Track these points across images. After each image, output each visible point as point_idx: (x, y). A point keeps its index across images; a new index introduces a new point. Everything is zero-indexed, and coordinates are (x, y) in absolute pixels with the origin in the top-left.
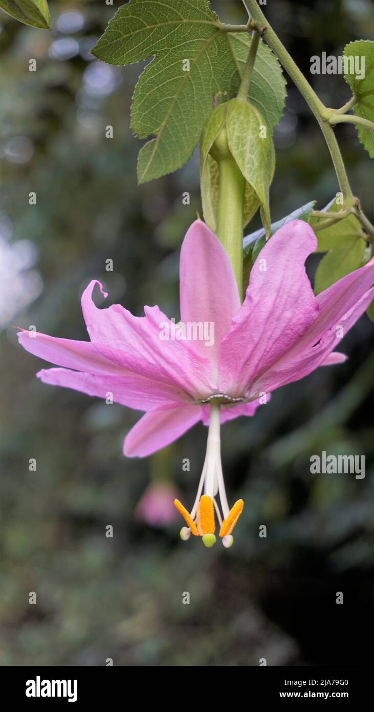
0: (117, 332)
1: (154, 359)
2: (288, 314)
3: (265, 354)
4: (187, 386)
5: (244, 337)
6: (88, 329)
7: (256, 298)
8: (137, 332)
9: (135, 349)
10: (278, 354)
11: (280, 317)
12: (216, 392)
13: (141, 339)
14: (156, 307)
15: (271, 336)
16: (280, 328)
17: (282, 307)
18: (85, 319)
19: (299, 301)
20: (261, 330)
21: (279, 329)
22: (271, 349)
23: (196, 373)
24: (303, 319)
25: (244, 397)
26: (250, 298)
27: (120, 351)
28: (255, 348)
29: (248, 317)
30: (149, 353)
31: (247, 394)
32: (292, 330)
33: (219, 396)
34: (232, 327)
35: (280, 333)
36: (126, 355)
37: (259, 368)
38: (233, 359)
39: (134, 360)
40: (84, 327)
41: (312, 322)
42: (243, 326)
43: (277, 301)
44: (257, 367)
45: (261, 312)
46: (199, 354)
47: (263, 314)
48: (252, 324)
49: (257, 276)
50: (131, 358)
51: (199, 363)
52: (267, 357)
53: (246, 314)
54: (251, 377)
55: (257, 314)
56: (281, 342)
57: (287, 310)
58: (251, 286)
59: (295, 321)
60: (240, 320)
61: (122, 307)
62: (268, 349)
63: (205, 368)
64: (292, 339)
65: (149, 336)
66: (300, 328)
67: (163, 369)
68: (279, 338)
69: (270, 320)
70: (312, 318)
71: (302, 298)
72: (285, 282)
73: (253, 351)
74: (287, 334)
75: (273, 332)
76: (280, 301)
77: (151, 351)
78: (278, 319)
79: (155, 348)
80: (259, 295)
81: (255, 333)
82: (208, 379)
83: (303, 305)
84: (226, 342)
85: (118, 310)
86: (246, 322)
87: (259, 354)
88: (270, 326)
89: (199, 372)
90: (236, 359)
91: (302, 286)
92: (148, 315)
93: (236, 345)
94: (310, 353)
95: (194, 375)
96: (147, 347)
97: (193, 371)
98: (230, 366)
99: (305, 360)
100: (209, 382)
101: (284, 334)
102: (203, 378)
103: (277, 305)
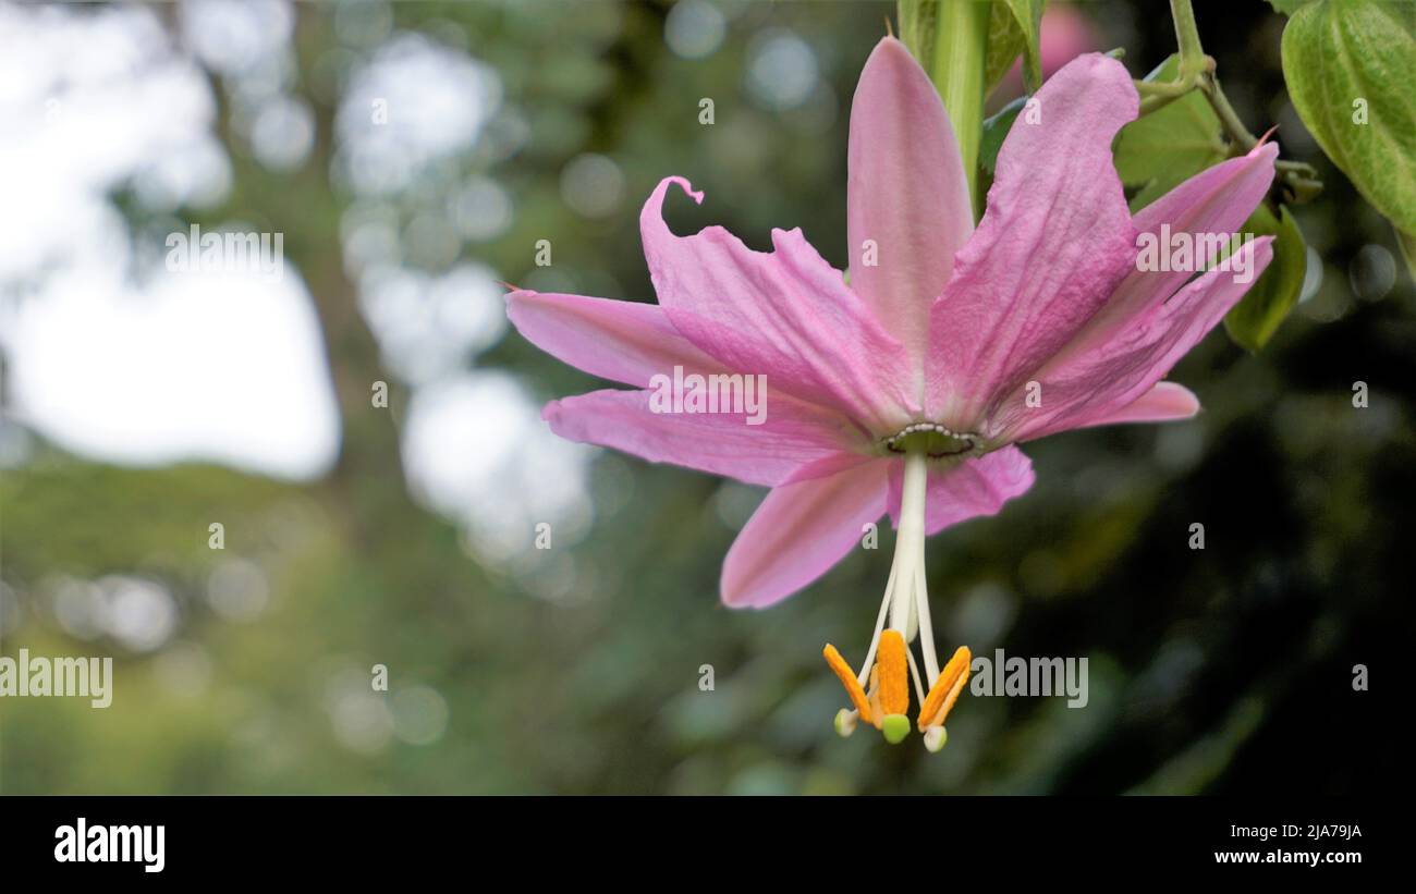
0: (712, 283)
1: (791, 344)
2: (1074, 250)
3: (1025, 335)
4: (858, 404)
5: (979, 296)
6: (655, 280)
7: (1007, 210)
8: (757, 285)
9: (751, 323)
10: (1051, 339)
11: (1056, 254)
12: (919, 418)
13: (764, 299)
14: (797, 231)
15: (1037, 295)
16: (1056, 278)
17: (1061, 233)
18: (648, 259)
19: (1098, 223)
20: (1016, 278)
21: (1053, 280)
22: (1036, 325)
23: (878, 377)
24: (1105, 262)
25: (976, 434)
26: (995, 210)
27: (718, 324)
28: (1003, 319)
29: (989, 250)
30: (780, 331)
31: (983, 427)
32: (1081, 285)
33: (924, 427)
34: (955, 271)
35: (1055, 291)
36: (731, 334)
37: (1010, 368)
38: (956, 345)
39: (747, 346)
40: (645, 274)
41: (1125, 270)
42: (979, 271)
43: (1052, 219)
44: (1005, 363)
45: (1018, 240)
46: (884, 335)
47: (1022, 243)
48: (997, 268)
49: (1010, 163)
50: (742, 341)
51: (884, 354)
52: (1028, 343)
53: (986, 243)
54: (994, 386)
55: (1008, 245)
56: (1057, 311)
57: (1072, 241)
58: (999, 186)
59: (1087, 267)
60: (973, 255)
61: (726, 231)
62: (1030, 326)
63: (897, 365)
64: (1080, 306)
65: (780, 293)
66: (1098, 284)
67: (808, 364)
68: (1053, 301)
69: (1036, 260)
70: (1126, 261)
71: (1104, 216)
72: (1068, 181)
73: (997, 326)
74: (1072, 294)
75: (1042, 287)
76: (1058, 221)
77: (784, 326)
78: (1053, 259)
79: (792, 320)
80: (1014, 204)
81: (1003, 286)
82: (901, 391)
83: (1107, 232)
84: (943, 305)
85: (717, 239)
86: (983, 262)
87: (1011, 334)
88: (1034, 273)
89: (885, 374)
90: (961, 345)
91: (1105, 191)
92: (779, 248)
93: (962, 314)
94: (1120, 347)
95: (873, 381)
96: (776, 316)
97: (870, 372)
98: (948, 362)
99: (1108, 362)
100: (904, 396)
101: (1064, 294)
102: (893, 390)
103: (1051, 228)
